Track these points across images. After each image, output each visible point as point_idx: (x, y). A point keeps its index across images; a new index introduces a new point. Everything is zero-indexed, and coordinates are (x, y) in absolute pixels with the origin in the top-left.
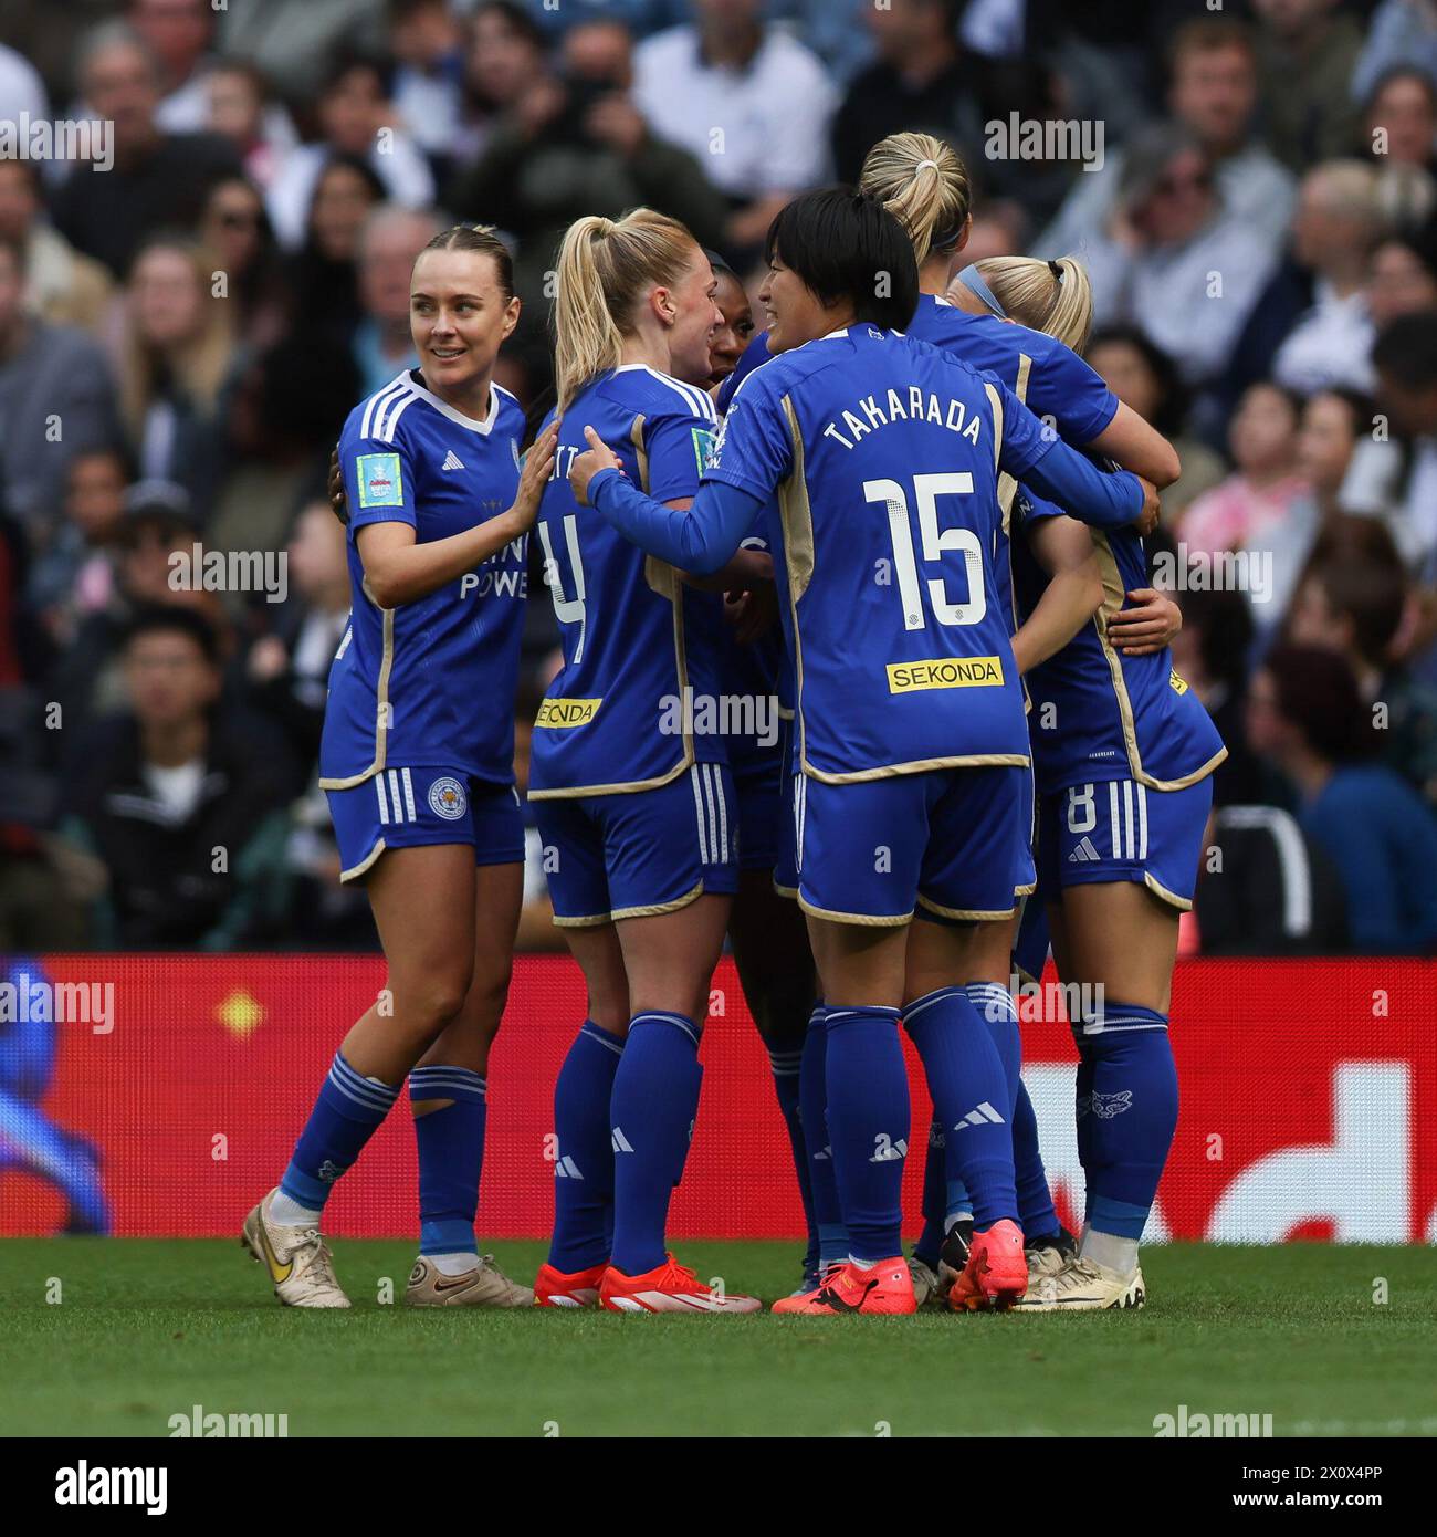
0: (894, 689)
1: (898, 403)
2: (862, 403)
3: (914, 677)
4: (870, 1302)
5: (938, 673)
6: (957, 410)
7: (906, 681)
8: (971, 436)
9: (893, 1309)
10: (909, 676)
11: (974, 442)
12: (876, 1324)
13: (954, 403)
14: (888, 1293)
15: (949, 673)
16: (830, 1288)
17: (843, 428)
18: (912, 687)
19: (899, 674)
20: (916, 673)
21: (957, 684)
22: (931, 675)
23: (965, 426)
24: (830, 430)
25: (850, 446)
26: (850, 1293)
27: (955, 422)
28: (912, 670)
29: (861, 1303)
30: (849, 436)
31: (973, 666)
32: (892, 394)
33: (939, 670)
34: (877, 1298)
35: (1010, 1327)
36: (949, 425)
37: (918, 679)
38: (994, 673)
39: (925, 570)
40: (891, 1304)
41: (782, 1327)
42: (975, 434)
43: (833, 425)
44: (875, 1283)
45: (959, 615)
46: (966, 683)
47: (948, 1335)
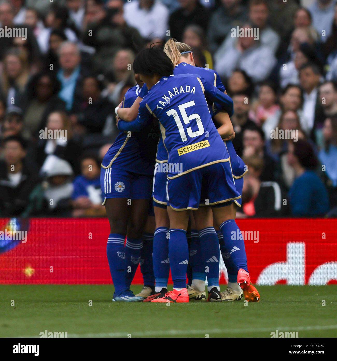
0: (180, 155)
1: (171, 93)
2: (163, 97)
3: (184, 150)
4: (179, 299)
5: (190, 148)
6: (188, 87)
7: (182, 152)
8: (193, 92)
9: (184, 300)
10: (183, 151)
11: (194, 93)
12: (179, 304)
13: (187, 86)
14: (183, 297)
15: (193, 148)
16: (168, 296)
17: (160, 105)
18: (184, 153)
19: (181, 151)
20: (184, 149)
21: (196, 149)
22: (188, 149)
23: (190, 91)
24: (158, 107)
25: (163, 108)
26: (174, 297)
27: (188, 91)
28: (183, 149)
29: (177, 299)
30: (162, 106)
31: (200, 144)
32: (169, 92)
33: (190, 147)
34: (181, 298)
35: (210, 305)
36: (187, 92)
37: (185, 151)
38: (206, 144)
39: (185, 127)
40: (184, 299)
41: (157, 305)
42: (194, 91)
43: (158, 106)
44: (180, 294)
45: (197, 134)
46: (198, 148)
47: (196, 307)
